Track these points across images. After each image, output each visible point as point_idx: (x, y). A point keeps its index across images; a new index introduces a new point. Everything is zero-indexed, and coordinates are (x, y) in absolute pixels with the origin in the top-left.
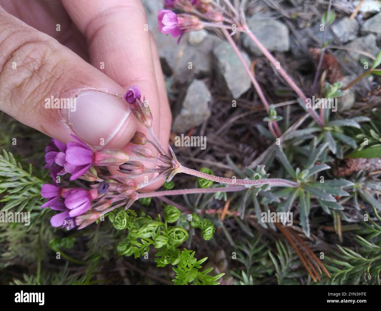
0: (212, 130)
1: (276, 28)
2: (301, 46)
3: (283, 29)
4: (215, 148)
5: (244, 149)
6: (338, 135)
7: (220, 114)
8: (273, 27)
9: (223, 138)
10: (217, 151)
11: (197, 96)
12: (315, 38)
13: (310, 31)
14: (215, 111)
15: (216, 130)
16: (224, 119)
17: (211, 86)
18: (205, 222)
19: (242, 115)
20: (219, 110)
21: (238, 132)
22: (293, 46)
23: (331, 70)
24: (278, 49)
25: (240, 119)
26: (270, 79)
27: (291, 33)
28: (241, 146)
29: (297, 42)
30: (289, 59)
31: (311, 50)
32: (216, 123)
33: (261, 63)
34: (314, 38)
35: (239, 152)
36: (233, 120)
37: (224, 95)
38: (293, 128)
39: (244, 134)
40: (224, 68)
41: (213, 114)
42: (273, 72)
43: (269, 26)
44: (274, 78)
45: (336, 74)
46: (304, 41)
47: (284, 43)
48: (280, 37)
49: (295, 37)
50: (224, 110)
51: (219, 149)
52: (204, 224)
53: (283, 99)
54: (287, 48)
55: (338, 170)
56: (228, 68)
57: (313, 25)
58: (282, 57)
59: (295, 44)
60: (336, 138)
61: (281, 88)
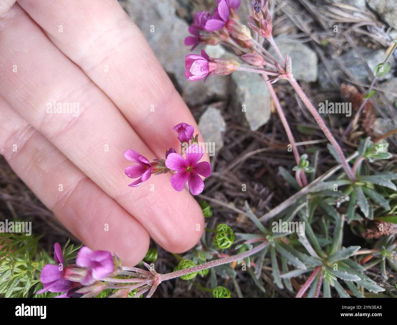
0: (223, 163)
1: (304, 55)
2: (331, 79)
3: (312, 57)
4: (226, 185)
5: (259, 190)
6: (369, 192)
7: (233, 145)
8: (301, 52)
9: (235, 174)
10: (228, 188)
11: (211, 125)
12: (348, 71)
13: (341, 62)
14: (228, 141)
15: (229, 163)
16: (237, 151)
17: (225, 111)
18: (220, 292)
19: (259, 151)
20: (232, 140)
21: (252, 167)
22: (321, 77)
23: (365, 114)
24: (305, 79)
25: (257, 155)
26: (293, 111)
27: (320, 61)
28: (256, 186)
29: (326, 74)
30: (315, 91)
31: (343, 86)
32: (229, 155)
33: (283, 92)
34: (346, 72)
35: (253, 193)
36: (249, 154)
37: (239, 124)
38: (321, 179)
39: (258, 169)
40: (243, 96)
41: (225, 144)
42: (296, 104)
43: (297, 51)
44: (297, 111)
45: (370, 118)
46: (335, 73)
47: (312, 74)
48: (308, 66)
49: (324, 67)
50: (238, 141)
51: (231, 187)
52: (219, 293)
53: (305, 137)
54: (314, 79)
55: (367, 231)
56: (247, 96)
57: (344, 53)
58: (307, 88)
59: (325, 76)
60: (366, 195)
61: (304, 124)
